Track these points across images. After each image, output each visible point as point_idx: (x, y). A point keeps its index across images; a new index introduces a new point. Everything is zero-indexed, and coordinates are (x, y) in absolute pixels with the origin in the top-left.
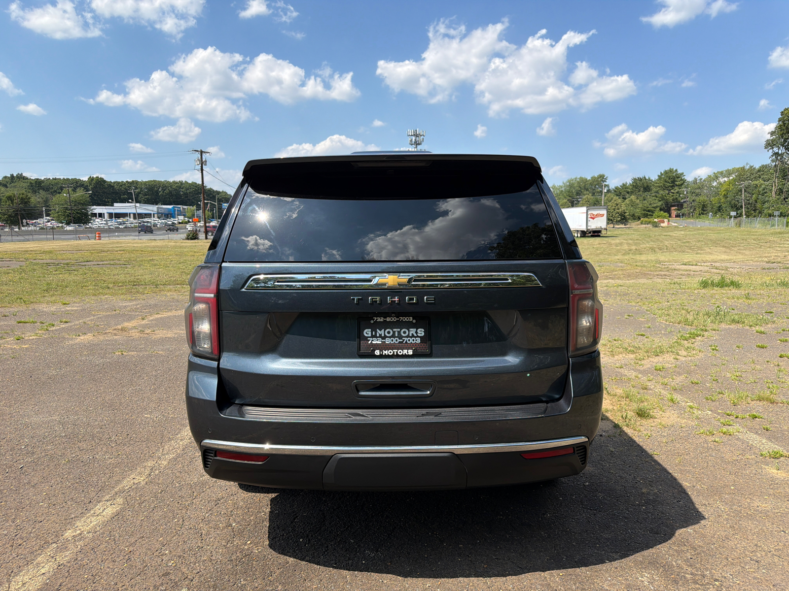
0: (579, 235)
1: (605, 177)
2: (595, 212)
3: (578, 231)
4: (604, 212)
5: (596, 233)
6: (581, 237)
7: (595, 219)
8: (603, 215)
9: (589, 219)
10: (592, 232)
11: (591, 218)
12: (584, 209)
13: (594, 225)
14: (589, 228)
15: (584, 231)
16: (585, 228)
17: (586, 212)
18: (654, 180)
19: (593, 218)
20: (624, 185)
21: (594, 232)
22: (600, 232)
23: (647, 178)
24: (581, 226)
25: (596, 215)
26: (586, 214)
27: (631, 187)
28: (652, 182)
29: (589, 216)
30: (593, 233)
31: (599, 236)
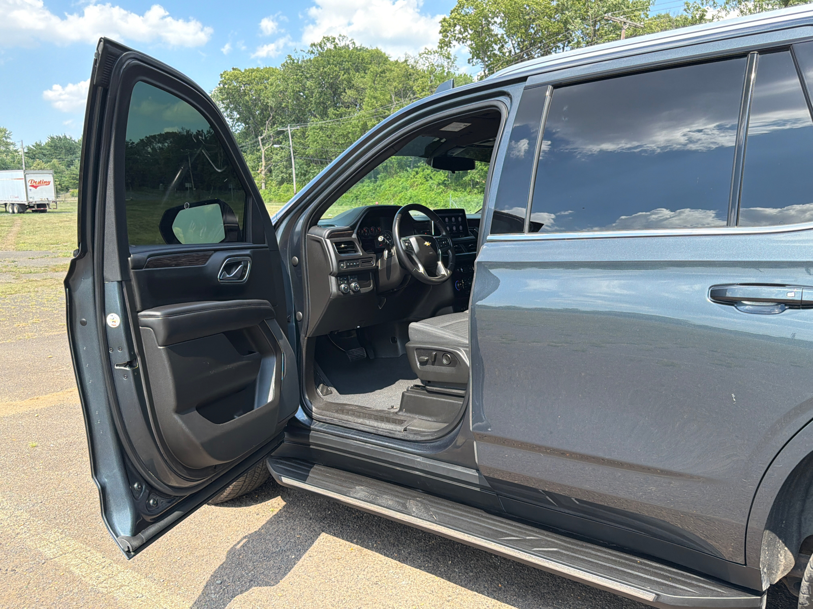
0: (16, 211)
1: (7, 132)
2: (37, 178)
3: (13, 204)
4: (49, 178)
5: (41, 208)
6: (19, 212)
7: (38, 188)
8: (49, 183)
9: (29, 188)
10: (36, 206)
11: (32, 186)
12: (20, 174)
13: (37, 196)
14: (31, 200)
15: (24, 204)
16: (26, 200)
17: (23, 177)
18: (77, 141)
19: (36, 187)
20: (38, 145)
21: (39, 205)
22: (44, 205)
23: (68, 137)
24: (18, 197)
25: (39, 183)
26: (24, 180)
27: (49, 148)
28: (76, 143)
29: (29, 184)
30: (38, 207)
31: (44, 211)
